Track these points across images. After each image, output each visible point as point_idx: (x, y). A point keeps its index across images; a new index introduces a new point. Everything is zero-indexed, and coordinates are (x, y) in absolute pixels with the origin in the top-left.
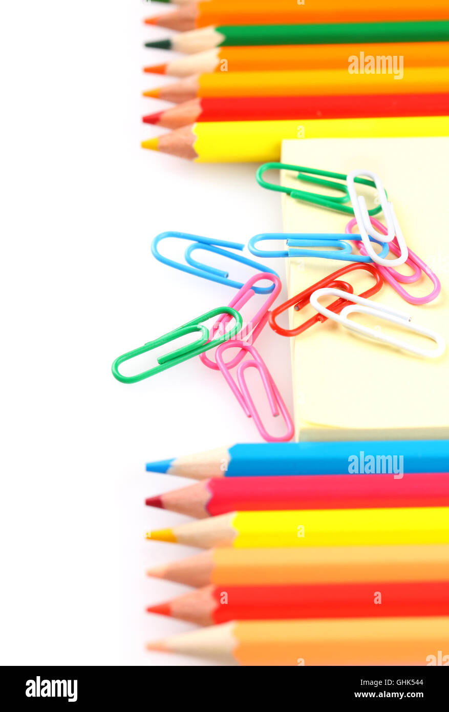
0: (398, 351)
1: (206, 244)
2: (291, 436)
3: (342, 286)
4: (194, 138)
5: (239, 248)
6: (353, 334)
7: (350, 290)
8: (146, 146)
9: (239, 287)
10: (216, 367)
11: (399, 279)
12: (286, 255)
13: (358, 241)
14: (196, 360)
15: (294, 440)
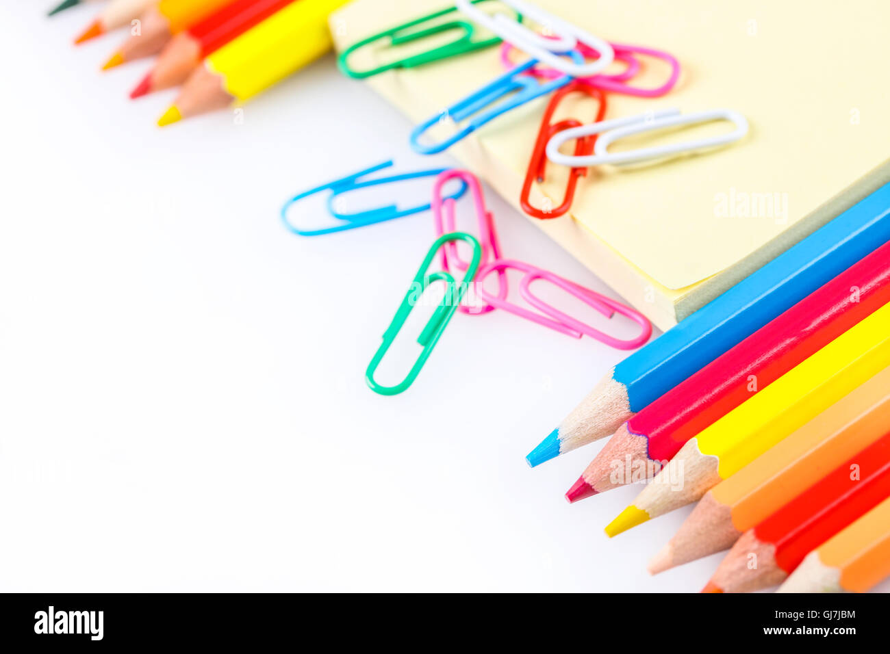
0: (694, 156)
1: (343, 185)
2: (649, 329)
3: (564, 126)
4: (218, 79)
5: (389, 164)
6: (626, 168)
7: (578, 124)
8: (165, 122)
9: (428, 207)
10: (489, 309)
11: (619, 79)
12: (470, 130)
13: (531, 70)
14: (458, 318)
15: (659, 331)
